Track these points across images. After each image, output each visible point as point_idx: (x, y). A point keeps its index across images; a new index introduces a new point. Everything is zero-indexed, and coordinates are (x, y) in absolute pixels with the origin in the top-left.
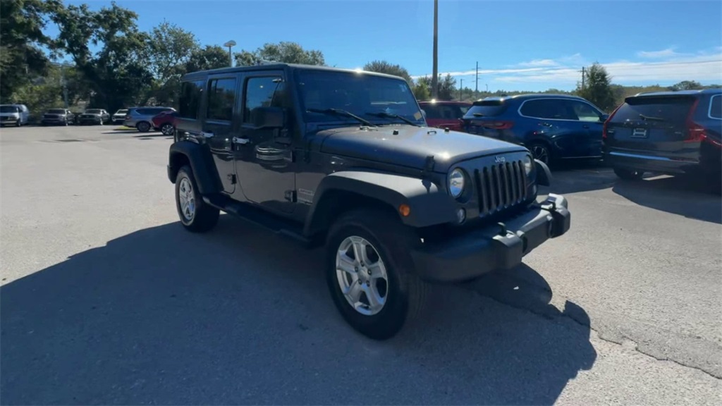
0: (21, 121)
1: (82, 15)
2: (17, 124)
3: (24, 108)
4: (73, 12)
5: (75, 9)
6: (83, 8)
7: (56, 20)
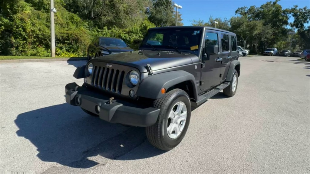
0: (273, 54)
1: (304, 11)
2: (272, 55)
3: (276, 49)
4: (301, 11)
5: (302, 10)
6: (305, 9)
7: (293, 16)
